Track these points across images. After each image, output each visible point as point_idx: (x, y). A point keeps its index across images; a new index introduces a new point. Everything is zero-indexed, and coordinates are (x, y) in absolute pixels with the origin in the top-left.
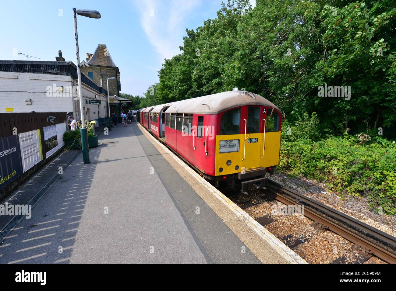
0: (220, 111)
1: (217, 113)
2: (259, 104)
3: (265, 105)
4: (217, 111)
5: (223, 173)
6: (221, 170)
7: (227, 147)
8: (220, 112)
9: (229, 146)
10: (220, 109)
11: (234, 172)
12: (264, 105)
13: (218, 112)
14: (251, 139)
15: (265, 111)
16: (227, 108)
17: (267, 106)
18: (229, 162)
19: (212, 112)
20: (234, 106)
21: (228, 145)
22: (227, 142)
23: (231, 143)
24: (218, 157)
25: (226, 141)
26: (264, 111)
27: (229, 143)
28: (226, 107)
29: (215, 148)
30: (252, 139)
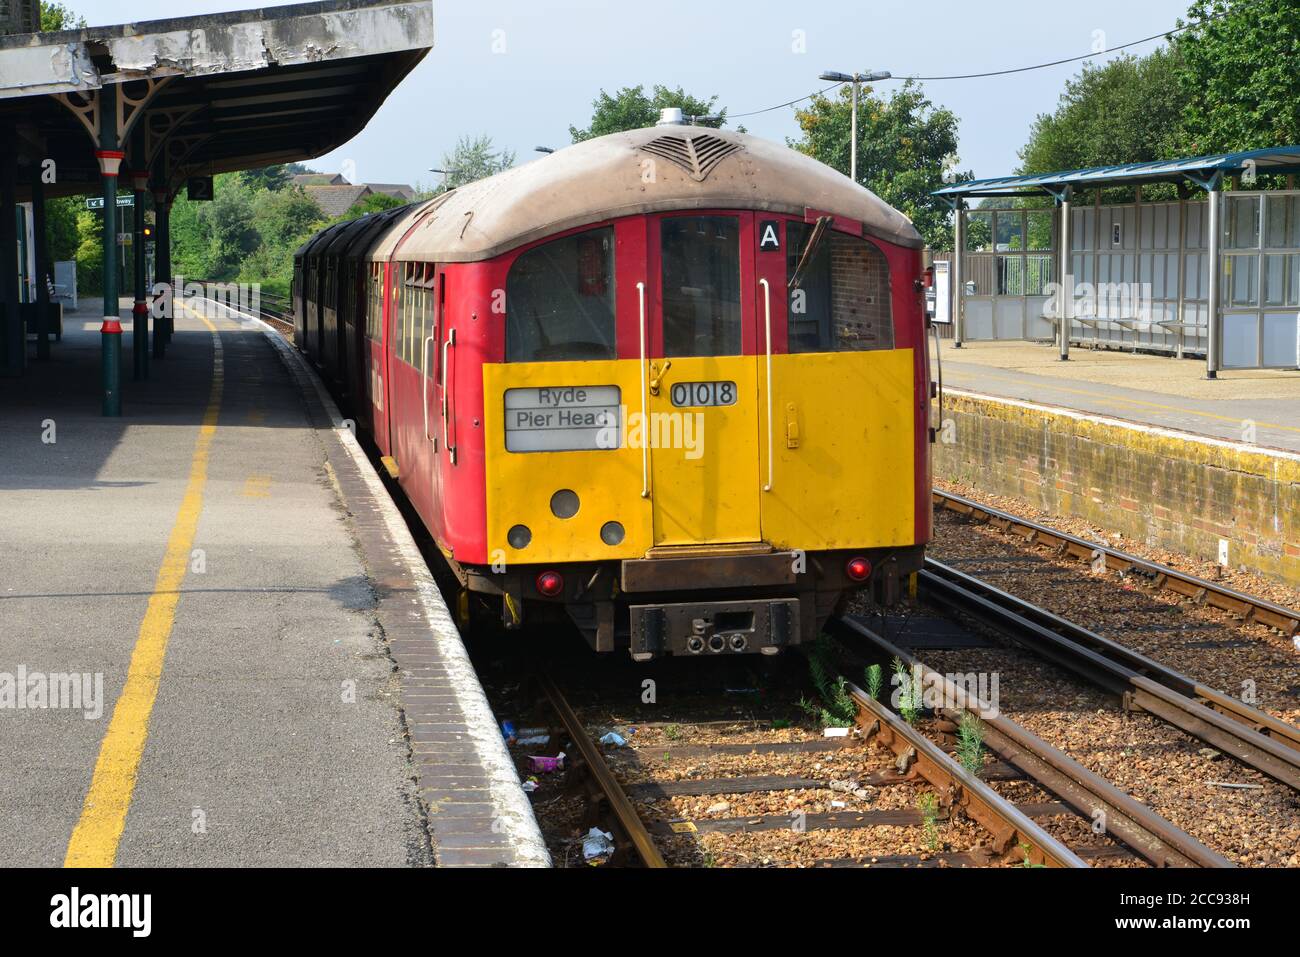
0: (496, 248)
1: (483, 257)
2: (726, 205)
3: (771, 203)
4: (485, 245)
5: (532, 554)
6: (519, 535)
7: (554, 421)
8: (500, 252)
9: (565, 422)
10: (498, 238)
11: (599, 552)
12: (765, 205)
13: (485, 250)
14: (691, 384)
15: (774, 239)
16: (536, 231)
17: (783, 209)
18: (564, 502)
19: (465, 254)
20: (576, 218)
21: (561, 418)
22: (553, 401)
23: (576, 403)
24: (500, 467)
25: (544, 391)
26: (765, 239)
27: (562, 403)
28: (531, 226)
29: (480, 424)
30: (703, 384)
